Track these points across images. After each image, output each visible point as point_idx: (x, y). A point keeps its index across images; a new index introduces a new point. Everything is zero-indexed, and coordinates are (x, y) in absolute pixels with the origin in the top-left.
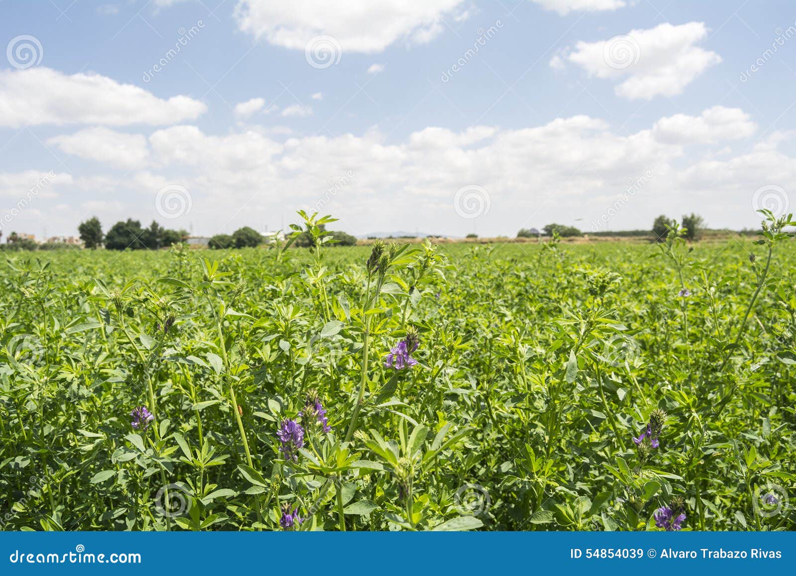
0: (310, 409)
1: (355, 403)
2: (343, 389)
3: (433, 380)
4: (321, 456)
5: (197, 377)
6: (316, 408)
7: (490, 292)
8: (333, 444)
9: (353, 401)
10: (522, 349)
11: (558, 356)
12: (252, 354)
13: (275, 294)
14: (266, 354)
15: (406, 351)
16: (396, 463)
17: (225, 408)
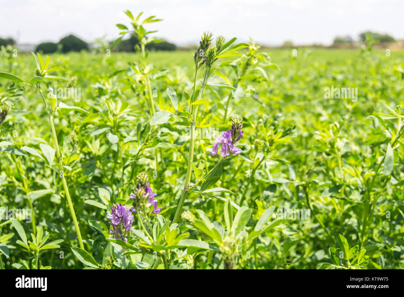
0: (141, 191)
1: (179, 193)
2: (167, 181)
3: (253, 173)
4: (152, 235)
5: (30, 170)
6: (146, 190)
7: (306, 93)
8: (162, 225)
9: (177, 192)
10: (340, 144)
11: (373, 151)
12: (82, 148)
13: (101, 92)
14: (96, 148)
15: (231, 140)
16: (221, 242)
17: (56, 199)
